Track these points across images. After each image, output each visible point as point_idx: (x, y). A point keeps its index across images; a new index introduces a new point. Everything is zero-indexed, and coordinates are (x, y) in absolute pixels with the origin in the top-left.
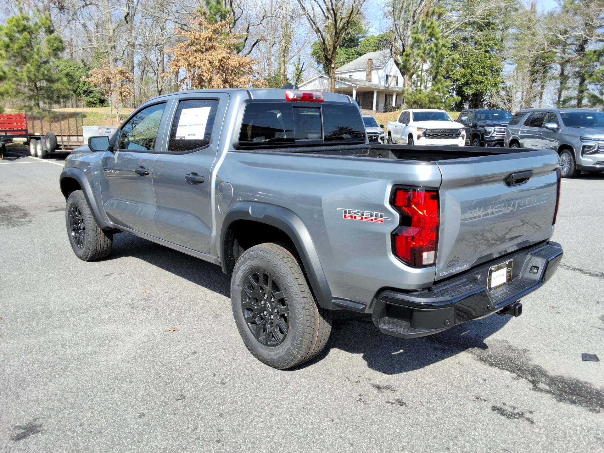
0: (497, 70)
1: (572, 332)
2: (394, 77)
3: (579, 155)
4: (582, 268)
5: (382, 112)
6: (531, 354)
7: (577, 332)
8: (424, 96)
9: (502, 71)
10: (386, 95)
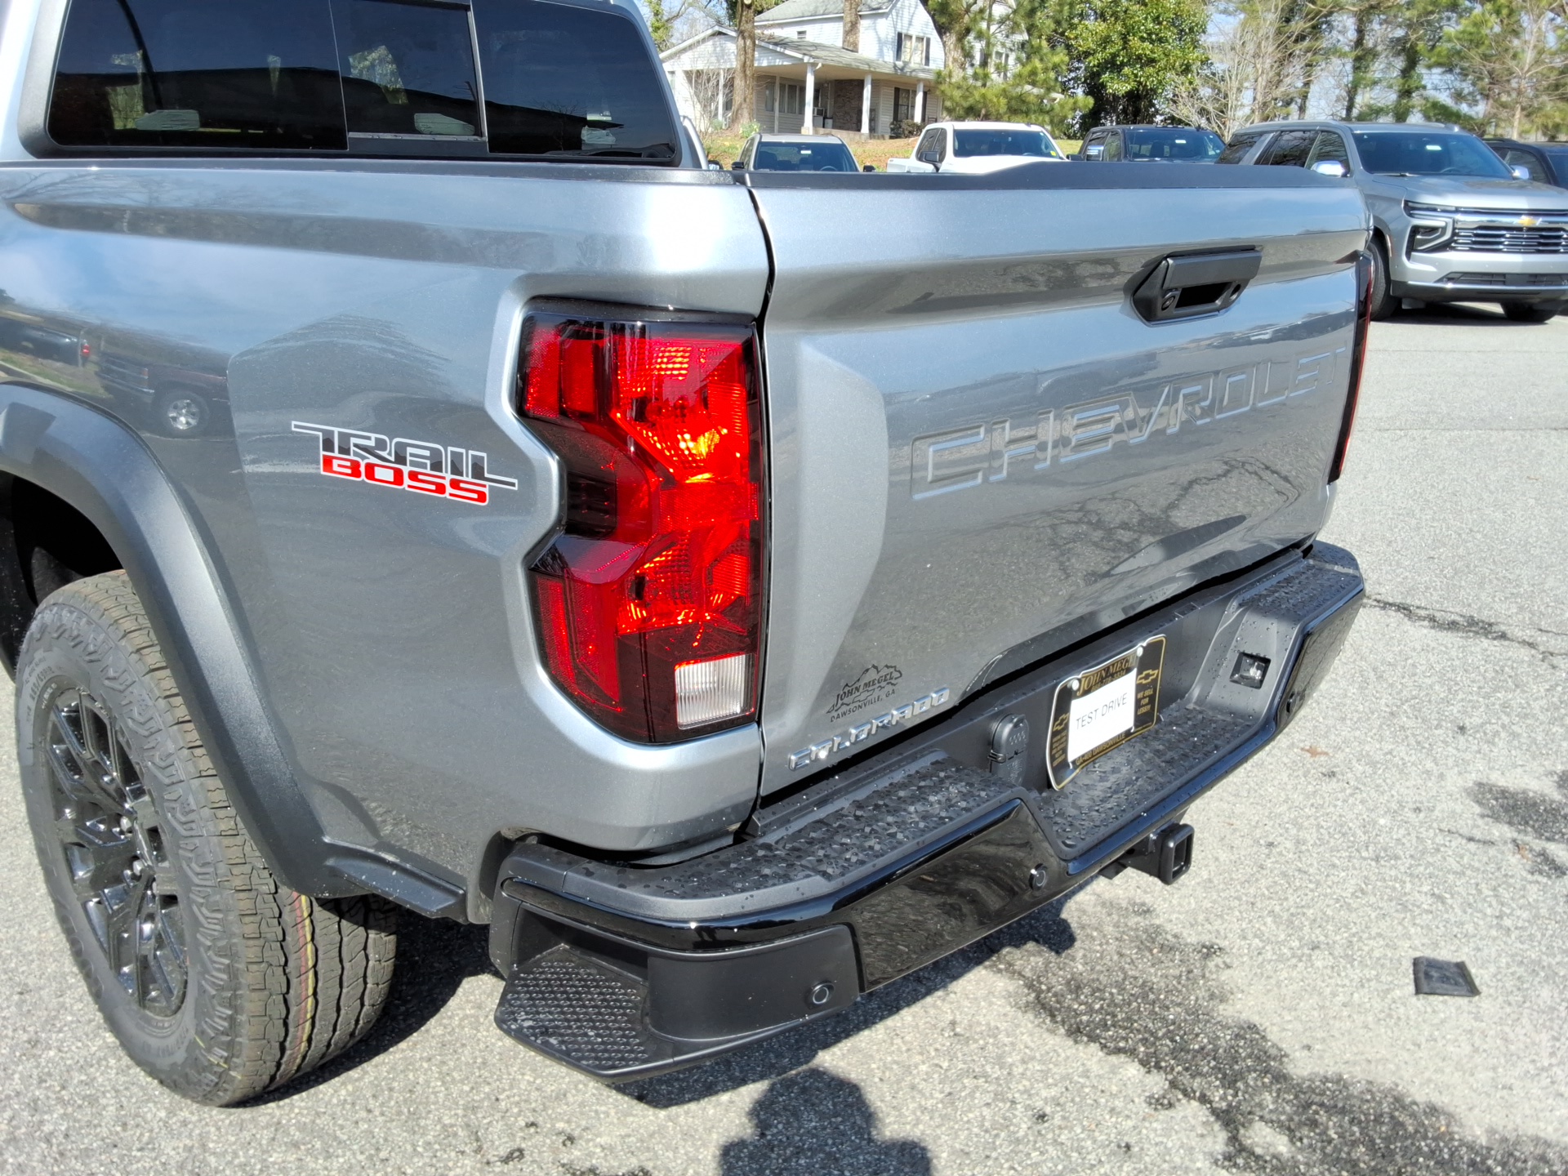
0: (1191, 29)
1: (1377, 859)
2: (920, 39)
3: (1400, 256)
4: (1409, 601)
5: (887, 136)
6: (1228, 967)
7: (1397, 858)
8: (995, 91)
9: (1204, 32)
10: (897, 90)
